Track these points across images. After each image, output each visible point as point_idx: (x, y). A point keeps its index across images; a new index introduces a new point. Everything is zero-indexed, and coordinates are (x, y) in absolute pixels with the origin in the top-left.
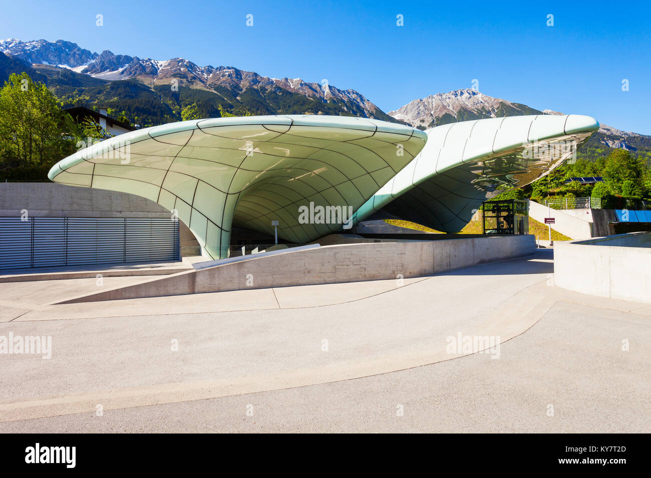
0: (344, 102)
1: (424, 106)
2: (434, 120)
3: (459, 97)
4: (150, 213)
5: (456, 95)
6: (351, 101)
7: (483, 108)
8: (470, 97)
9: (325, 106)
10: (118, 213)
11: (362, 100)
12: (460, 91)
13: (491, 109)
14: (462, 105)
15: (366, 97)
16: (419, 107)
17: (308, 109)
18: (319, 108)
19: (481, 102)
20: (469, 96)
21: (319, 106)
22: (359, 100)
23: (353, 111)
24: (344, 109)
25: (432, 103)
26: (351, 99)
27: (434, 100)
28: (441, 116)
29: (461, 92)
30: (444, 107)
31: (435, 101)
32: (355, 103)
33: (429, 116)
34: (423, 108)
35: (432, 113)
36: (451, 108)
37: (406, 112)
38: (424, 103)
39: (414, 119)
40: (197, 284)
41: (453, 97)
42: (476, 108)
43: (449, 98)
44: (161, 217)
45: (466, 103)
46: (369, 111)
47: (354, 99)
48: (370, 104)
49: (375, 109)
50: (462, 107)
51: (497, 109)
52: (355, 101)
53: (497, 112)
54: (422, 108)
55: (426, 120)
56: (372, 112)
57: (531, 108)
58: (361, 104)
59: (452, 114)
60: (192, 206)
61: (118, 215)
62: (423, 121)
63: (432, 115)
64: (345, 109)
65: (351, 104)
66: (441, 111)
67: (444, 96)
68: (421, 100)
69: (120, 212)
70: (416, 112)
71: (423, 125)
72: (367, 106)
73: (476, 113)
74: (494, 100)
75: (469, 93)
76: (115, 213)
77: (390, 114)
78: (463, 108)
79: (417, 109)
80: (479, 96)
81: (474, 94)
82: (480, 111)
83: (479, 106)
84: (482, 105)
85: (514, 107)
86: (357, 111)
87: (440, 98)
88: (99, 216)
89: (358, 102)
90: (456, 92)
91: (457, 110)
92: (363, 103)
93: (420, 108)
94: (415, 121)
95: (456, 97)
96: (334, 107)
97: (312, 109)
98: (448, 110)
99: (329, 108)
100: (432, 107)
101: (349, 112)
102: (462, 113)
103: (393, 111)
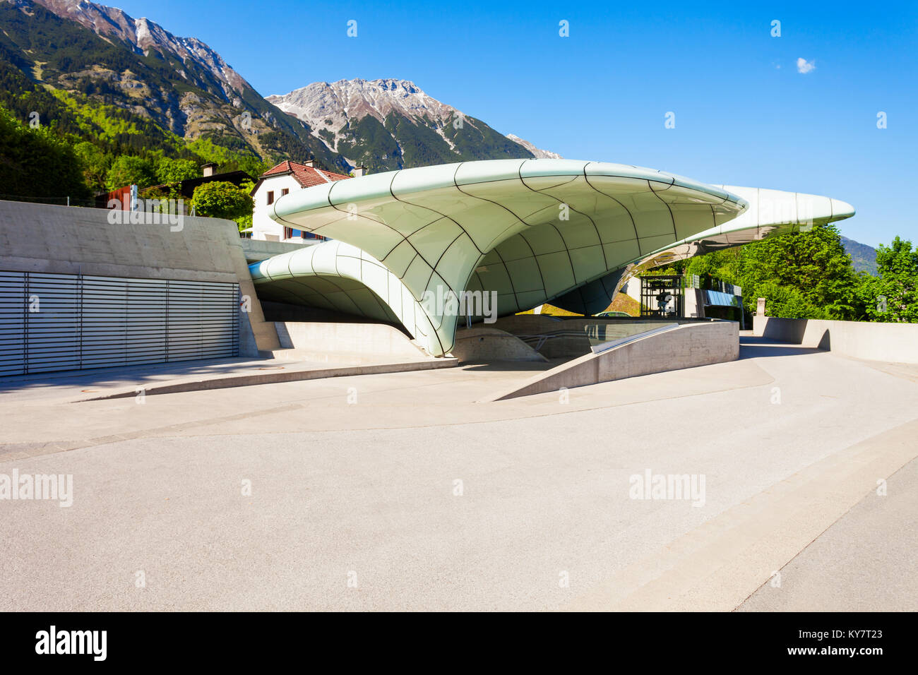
0: (180, 60)
1: (333, 96)
2: (348, 124)
3: (389, 91)
4: (198, 272)
5: (385, 87)
6: (195, 62)
7: (426, 116)
8: (407, 96)
9: (139, 60)
10: (155, 270)
11: (217, 63)
12: (391, 82)
13: (436, 120)
14: (395, 107)
15: (225, 59)
16: (324, 96)
17: (101, 60)
18: (126, 63)
19: (424, 107)
20: (405, 93)
21: (126, 58)
22: (211, 63)
23: (199, 81)
24: (180, 75)
25: (346, 94)
26: (195, 57)
27: (349, 89)
28: (360, 118)
29: (393, 84)
30: (366, 104)
31: (351, 91)
32: (203, 68)
33: (340, 115)
34: (331, 99)
35: (346, 110)
36: (376, 107)
37: (301, 100)
38: (332, 90)
39: (314, 117)
40: (600, 371)
41: (381, 89)
42: (415, 115)
43: (374, 90)
44: (216, 280)
45: (401, 104)
46: (231, 88)
47: (201, 59)
48: (233, 75)
49: (243, 85)
50: (393, 109)
51: (446, 121)
52: (202, 63)
53: (446, 127)
54: (328, 98)
55: (335, 120)
56: (237, 90)
57: (491, 129)
58: (216, 72)
59: (377, 117)
60: (434, 269)
61: (157, 274)
62: (329, 122)
63: (345, 114)
64: (183, 74)
65: (195, 67)
66: (360, 109)
67: (366, 86)
68: (328, 85)
69: (157, 268)
70: (319, 105)
71: (330, 129)
72: (226, 76)
73: (414, 122)
74: (442, 106)
75: (405, 88)
76: (150, 270)
77: (270, 99)
78: (396, 112)
79: (321, 98)
80: (421, 96)
81: (413, 91)
82: (421, 120)
83: (420, 113)
84: (424, 111)
85: (469, 122)
86: (208, 82)
87: (360, 86)
88: (127, 275)
89: (210, 67)
90: (384, 82)
91: (387, 113)
92: (220, 71)
93: (326, 98)
94: (316, 120)
95: (385, 90)
96: (160, 66)
97: (109, 62)
98: (373, 110)
99: (147, 67)
100: (347, 100)
101: (190, 81)
102: (394, 119)
103: (278, 96)
